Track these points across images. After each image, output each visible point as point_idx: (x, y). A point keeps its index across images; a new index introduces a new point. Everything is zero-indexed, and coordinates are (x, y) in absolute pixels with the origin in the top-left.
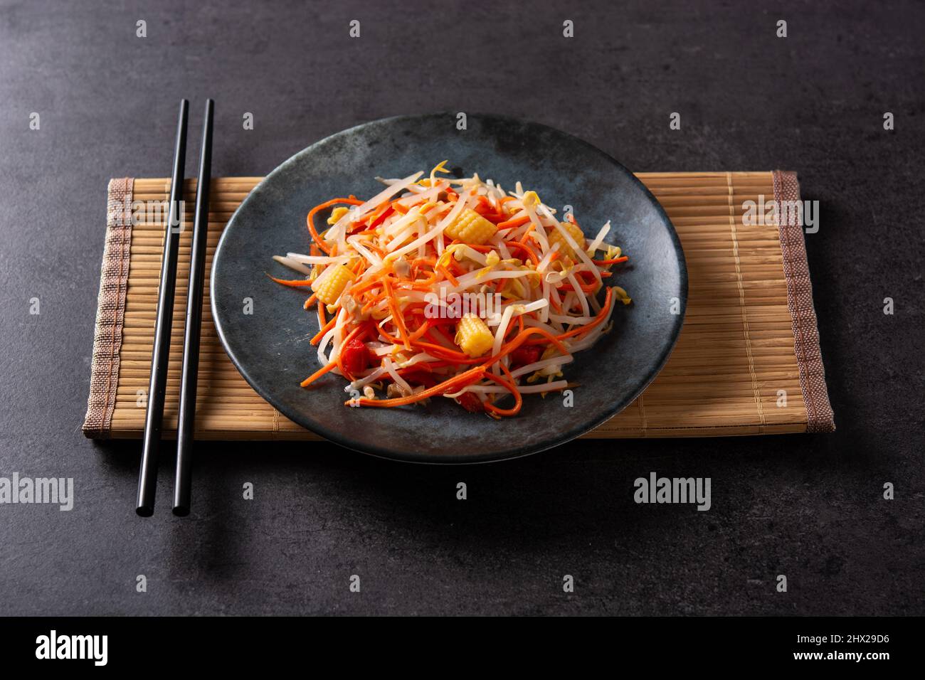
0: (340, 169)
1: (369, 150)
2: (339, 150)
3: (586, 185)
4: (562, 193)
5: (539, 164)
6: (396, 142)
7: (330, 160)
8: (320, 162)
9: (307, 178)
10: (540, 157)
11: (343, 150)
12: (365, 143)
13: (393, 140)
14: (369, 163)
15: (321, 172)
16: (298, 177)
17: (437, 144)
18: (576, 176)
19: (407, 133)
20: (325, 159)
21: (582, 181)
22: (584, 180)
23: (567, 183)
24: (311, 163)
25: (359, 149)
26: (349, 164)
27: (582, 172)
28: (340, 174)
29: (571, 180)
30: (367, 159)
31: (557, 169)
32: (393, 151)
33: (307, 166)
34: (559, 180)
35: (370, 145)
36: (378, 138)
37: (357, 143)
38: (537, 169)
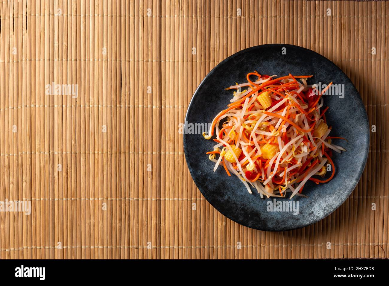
0: (324, 200)
1: (313, 210)
2: (325, 208)
3: (223, 194)
4: (233, 192)
5: (242, 207)
6: (302, 215)
7: (328, 203)
8: (332, 201)
9: (337, 193)
10: (242, 209)
11: (323, 209)
12: (314, 213)
13: (303, 216)
14: (312, 204)
15: (331, 197)
16: (340, 192)
17: (285, 216)
18: (228, 199)
19: (298, 219)
20: (330, 203)
21: (225, 196)
22: (224, 197)
23: (231, 197)
24: (336, 200)
25: (317, 210)
26: (320, 202)
27: (225, 201)
28: (323, 197)
29: (229, 198)
30: (313, 206)
31: (235, 203)
32: (303, 211)
33: (337, 198)
34: (234, 199)
35: (313, 212)
36: (310, 216)
37: (318, 213)
38: (243, 204)
